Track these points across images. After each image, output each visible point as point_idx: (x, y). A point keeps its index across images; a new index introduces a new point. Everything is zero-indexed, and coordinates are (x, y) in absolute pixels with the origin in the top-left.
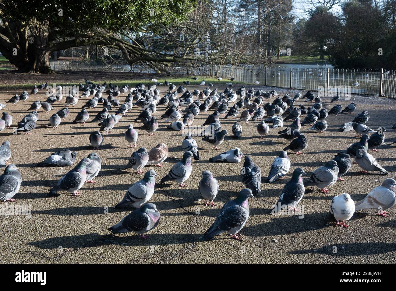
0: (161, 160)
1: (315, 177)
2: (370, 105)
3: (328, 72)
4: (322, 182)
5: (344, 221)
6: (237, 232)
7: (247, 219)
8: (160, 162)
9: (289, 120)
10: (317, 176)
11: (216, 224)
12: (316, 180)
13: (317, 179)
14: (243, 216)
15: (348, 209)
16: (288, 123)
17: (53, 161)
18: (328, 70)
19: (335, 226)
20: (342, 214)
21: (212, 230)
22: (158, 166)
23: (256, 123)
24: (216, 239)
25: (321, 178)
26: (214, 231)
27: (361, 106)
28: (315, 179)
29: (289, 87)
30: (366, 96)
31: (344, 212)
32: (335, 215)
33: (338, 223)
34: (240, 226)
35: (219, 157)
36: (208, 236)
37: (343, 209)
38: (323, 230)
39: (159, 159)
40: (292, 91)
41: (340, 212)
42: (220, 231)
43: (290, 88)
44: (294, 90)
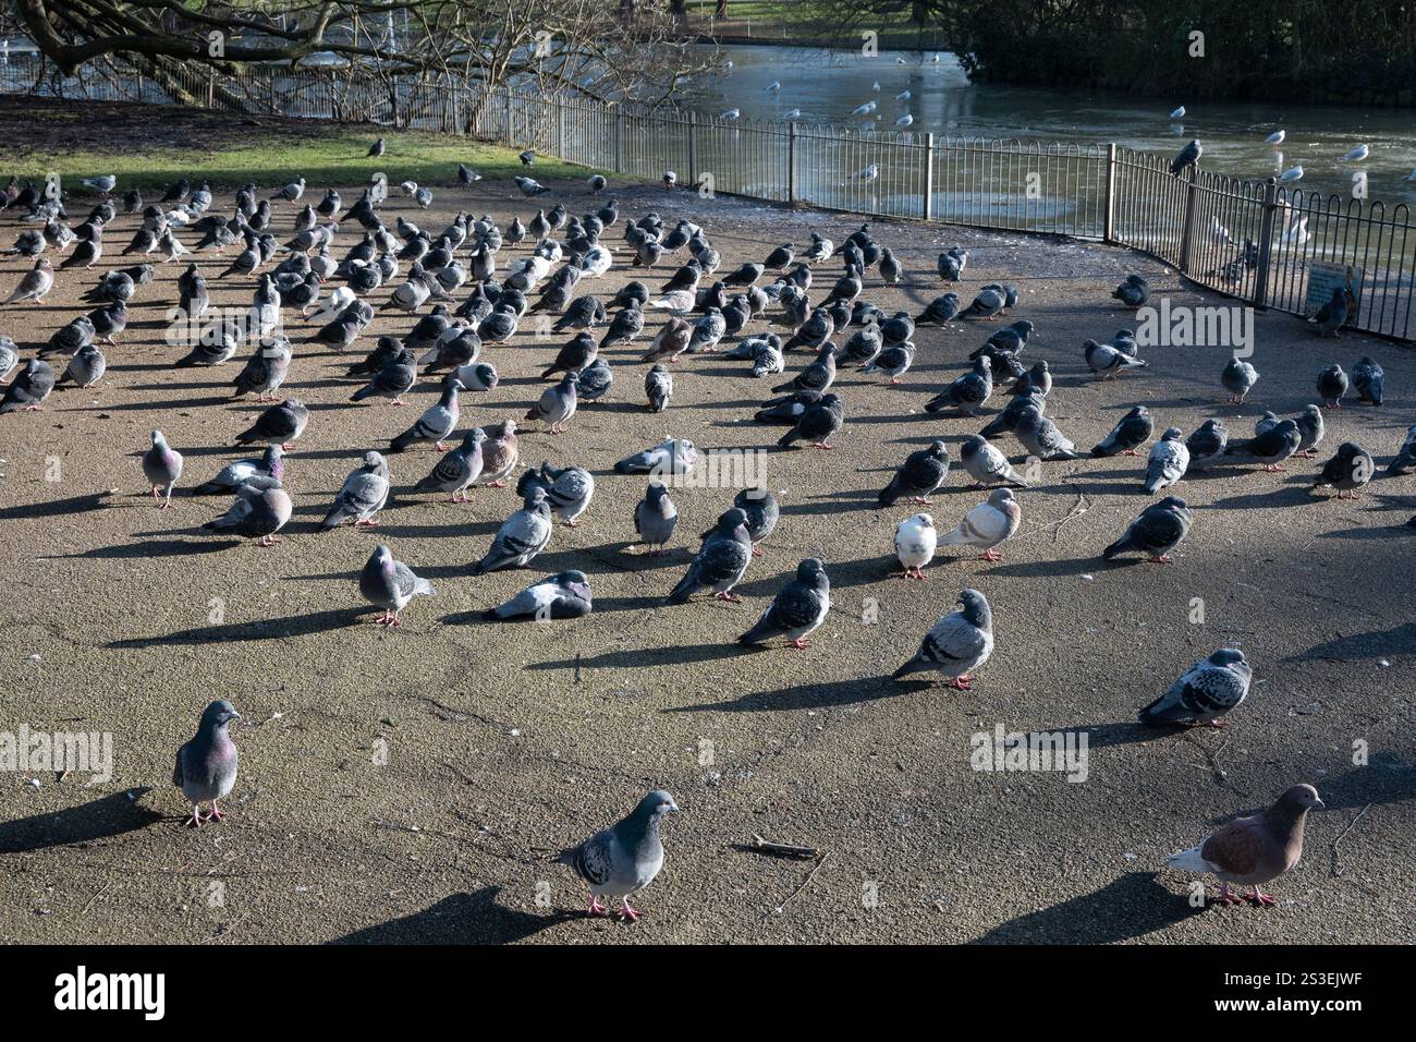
0: (505, 471)
1: (936, 647)
2: (1059, 283)
3: (928, 148)
4: (958, 659)
5: (919, 566)
6: (729, 588)
7: (748, 563)
8: (502, 474)
9: (799, 348)
10: (941, 643)
11: (693, 573)
12: (939, 656)
13: (942, 652)
14: (740, 558)
15: (922, 543)
16: (797, 357)
17: (235, 478)
18: (927, 142)
19: (903, 577)
20: (913, 552)
21: (685, 586)
22: (496, 486)
23: (699, 359)
24: (691, 602)
25: (953, 649)
26: (690, 586)
27: (1030, 287)
28: (936, 652)
29: (784, 198)
30: (1059, 243)
31: (917, 549)
32: (901, 556)
33: (909, 572)
34: (736, 576)
35: (640, 459)
36: (678, 597)
37: (914, 542)
38: (881, 583)
39: (500, 470)
40: (798, 218)
41: (909, 548)
42: (700, 586)
43: (789, 205)
44: (805, 211)
